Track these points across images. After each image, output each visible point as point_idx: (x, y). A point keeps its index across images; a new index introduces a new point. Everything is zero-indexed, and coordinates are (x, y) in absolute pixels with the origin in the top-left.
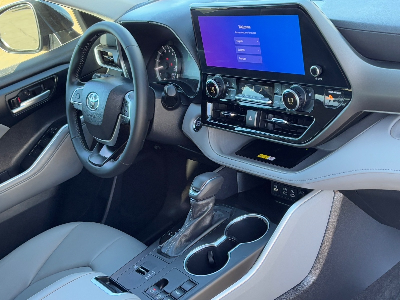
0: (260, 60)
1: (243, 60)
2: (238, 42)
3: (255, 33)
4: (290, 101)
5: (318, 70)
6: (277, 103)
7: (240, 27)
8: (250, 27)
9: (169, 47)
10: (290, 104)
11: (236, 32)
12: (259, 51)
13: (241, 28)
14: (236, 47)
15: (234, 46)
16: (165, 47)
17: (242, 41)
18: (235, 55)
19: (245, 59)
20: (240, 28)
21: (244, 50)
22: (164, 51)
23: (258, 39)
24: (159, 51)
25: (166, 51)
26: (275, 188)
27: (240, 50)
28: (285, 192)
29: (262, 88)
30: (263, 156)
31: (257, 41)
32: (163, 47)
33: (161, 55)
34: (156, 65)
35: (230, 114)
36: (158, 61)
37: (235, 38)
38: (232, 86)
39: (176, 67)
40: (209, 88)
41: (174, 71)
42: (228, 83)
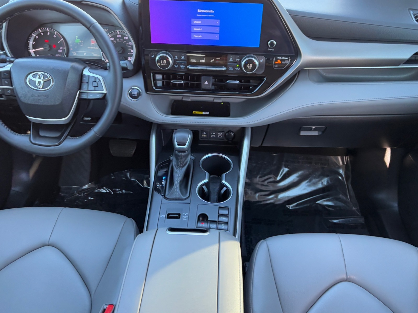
0: (217, 37)
1: (197, 37)
2: (196, 23)
3: (214, 16)
4: (249, 66)
5: (275, 42)
6: (230, 69)
9: (49, 29)
10: (249, 68)
12: (217, 30)
13: (200, 12)
14: (192, 27)
15: (190, 25)
16: (42, 29)
17: (200, 22)
18: (190, 32)
19: (200, 36)
20: (198, 12)
21: (201, 29)
22: (41, 33)
23: (219, 20)
24: (34, 33)
25: (42, 33)
26: (204, 134)
27: (195, 29)
28: (213, 136)
29: (213, 59)
30: (197, 112)
31: (217, 22)
32: (39, 29)
33: (36, 37)
34: (29, 47)
35: (182, 82)
36: (31, 43)
37: (192, 19)
38: (182, 59)
39: (61, 48)
40: (159, 61)
41: (59, 52)
42: (176, 57)
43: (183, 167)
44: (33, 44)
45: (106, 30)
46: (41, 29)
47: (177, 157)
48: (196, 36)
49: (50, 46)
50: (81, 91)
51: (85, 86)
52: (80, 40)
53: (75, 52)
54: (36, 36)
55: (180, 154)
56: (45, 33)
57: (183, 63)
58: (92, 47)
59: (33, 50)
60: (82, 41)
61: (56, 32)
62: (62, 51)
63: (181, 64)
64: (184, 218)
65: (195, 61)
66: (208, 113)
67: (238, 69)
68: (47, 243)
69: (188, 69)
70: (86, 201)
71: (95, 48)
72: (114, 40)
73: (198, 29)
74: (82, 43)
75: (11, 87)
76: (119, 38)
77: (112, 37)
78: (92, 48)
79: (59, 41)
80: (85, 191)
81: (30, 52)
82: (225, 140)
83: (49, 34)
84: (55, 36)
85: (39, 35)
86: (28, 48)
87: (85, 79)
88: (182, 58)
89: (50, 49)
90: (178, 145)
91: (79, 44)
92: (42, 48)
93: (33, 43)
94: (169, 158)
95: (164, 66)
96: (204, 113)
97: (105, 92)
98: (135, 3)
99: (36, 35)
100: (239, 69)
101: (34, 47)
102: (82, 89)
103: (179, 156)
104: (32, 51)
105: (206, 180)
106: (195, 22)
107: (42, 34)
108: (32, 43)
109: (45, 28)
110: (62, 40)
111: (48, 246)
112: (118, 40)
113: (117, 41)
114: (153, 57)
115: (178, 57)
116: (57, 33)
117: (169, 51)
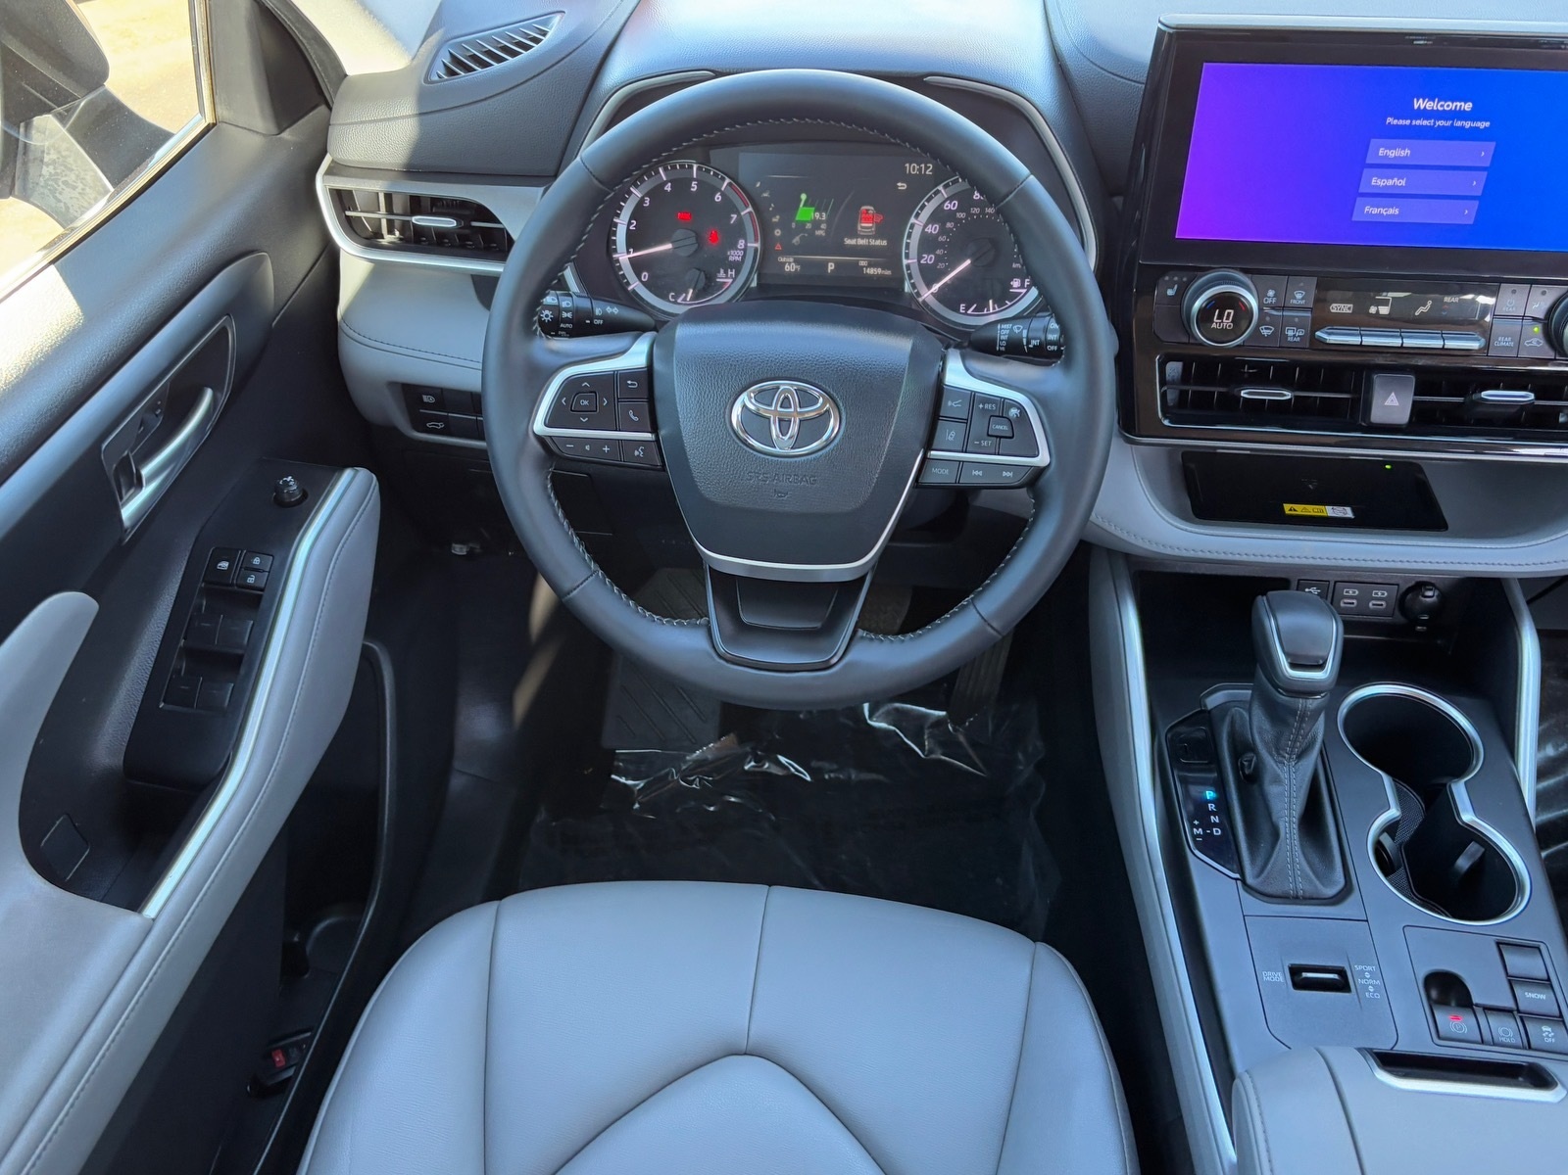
0: (1467, 214)
1: (1380, 215)
2: (1386, 157)
6: (1502, 344)
7: (1420, 104)
8: (1468, 106)
9: (699, 169)
11: (1390, 120)
12: (1476, 184)
13: (1422, 107)
14: (1367, 172)
15: (1358, 163)
16: (674, 167)
17: (1406, 152)
18: (1353, 192)
19: (1394, 211)
20: (1416, 107)
21: (1403, 182)
22: (665, 183)
23: (1491, 146)
24: (637, 187)
25: (670, 185)
27: (1378, 182)
28: (1346, 601)
29: (1430, 303)
30: (1300, 509)
31: (1484, 152)
32: (661, 170)
33: (642, 200)
34: (614, 242)
35: (1285, 395)
36: (622, 224)
37: (1374, 142)
38: (1295, 302)
39: (741, 244)
40: (1205, 315)
41: (731, 259)
42: (1271, 293)
43: (1300, 757)
44: (631, 228)
45: (927, 168)
46: (665, 170)
47: (1278, 714)
48: (1375, 211)
49: (699, 238)
50: (933, 452)
51: (949, 433)
52: (813, 209)
53: (791, 260)
54: (647, 195)
55: (1301, 703)
56: (682, 184)
57: (1296, 320)
58: (863, 237)
59: (628, 252)
60: (821, 216)
61: (728, 181)
62: (744, 257)
63: (1290, 323)
64: (1365, 987)
65: (1349, 308)
66: (1347, 512)
67: (1534, 344)
68: (743, 1046)
69: (1322, 342)
70: (712, 809)
71: (873, 242)
72: (959, 210)
73: (1390, 182)
74: (823, 222)
75: (648, 436)
76: (977, 204)
77: (950, 199)
78: (861, 242)
79: (735, 216)
80: (705, 769)
81: (618, 261)
82: (1399, 619)
83: (694, 187)
84: (718, 198)
85: (656, 193)
86: (610, 246)
87: (950, 406)
88: (1295, 298)
89: (696, 251)
90: (1294, 666)
91: (809, 226)
92: (668, 246)
93: (630, 224)
94: (1201, 702)
95: (1224, 331)
96: (1330, 511)
97: (1043, 459)
98: (1114, 71)
99: (646, 191)
100: (1538, 343)
101: (633, 242)
102: (934, 447)
103: (1293, 712)
104: (623, 257)
105: (1393, 812)
106: (1382, 152)
107: (668, 188)
108: (626, 223)
109: (682, 166)
110: (750, 213)
111: (745, 1054)
112: (976, 210)
113: (969, 214)
114: (1170, 292)
115: (1275, 296)
116: (730, 184)
117: (1246, 271)
